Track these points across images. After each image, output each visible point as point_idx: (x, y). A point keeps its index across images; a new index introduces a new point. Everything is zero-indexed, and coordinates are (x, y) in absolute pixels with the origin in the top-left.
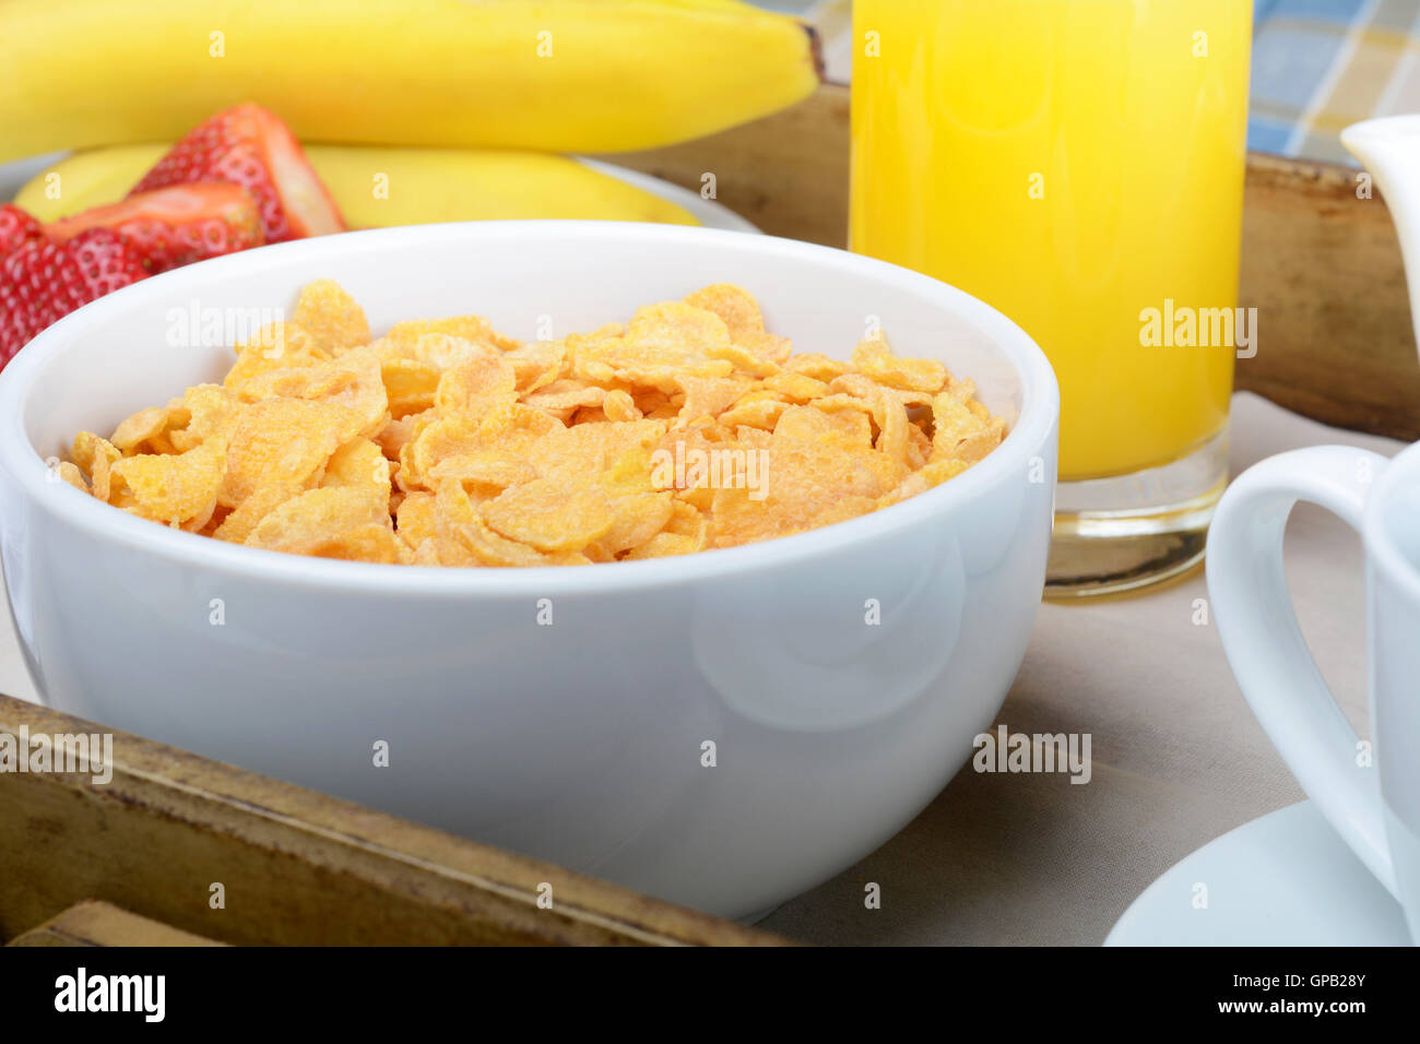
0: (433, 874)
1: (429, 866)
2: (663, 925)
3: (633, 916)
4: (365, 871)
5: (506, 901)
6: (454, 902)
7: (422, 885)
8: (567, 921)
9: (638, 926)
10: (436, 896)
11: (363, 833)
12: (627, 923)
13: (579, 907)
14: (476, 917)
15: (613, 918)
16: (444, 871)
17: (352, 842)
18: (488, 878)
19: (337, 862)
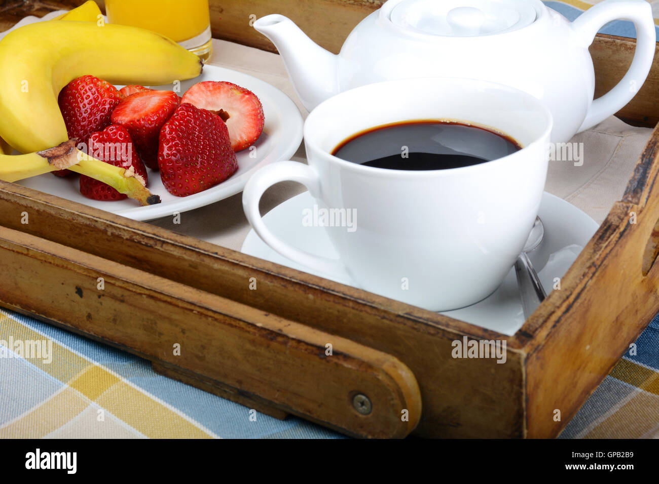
0: (65, 210)
1: (63, 209)
2: (119, 222)
3: (112, 220)
4: (49, 210)
5: (82, 217)
6: (70, 218)
7: (62, 214)
8: (96, 221)
9: (113, 222)
10: (66, 216)
11: (48, 201)
12: (110, 221)
13: (100, 218)
14: (75, 221)
15: (107, 220)
16: (67, 210)
17: (45, 203)
18: (78, 212)
19: (42, 208)
